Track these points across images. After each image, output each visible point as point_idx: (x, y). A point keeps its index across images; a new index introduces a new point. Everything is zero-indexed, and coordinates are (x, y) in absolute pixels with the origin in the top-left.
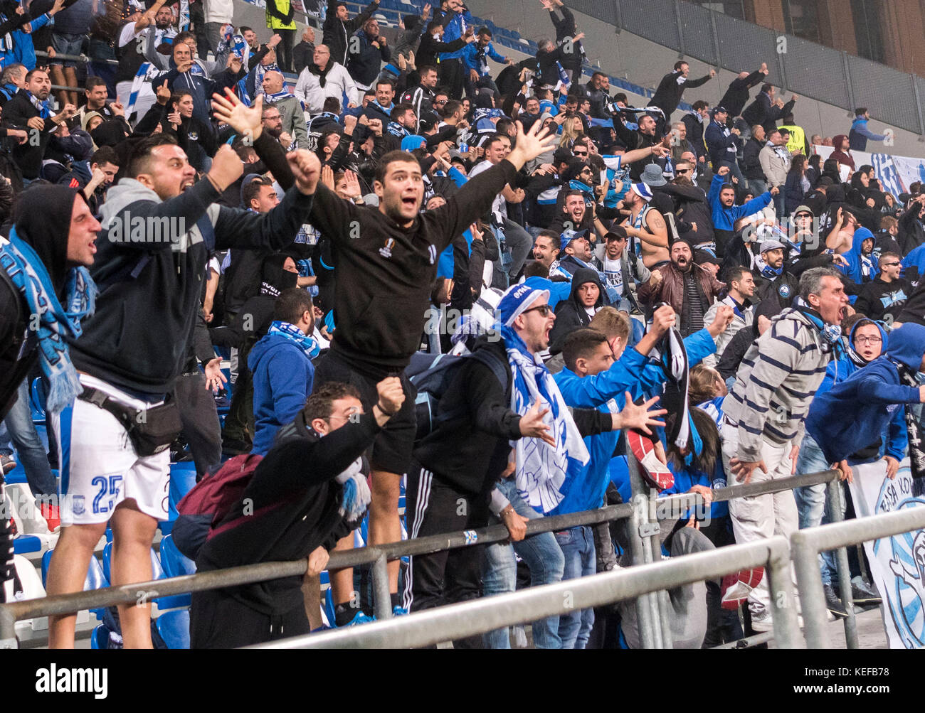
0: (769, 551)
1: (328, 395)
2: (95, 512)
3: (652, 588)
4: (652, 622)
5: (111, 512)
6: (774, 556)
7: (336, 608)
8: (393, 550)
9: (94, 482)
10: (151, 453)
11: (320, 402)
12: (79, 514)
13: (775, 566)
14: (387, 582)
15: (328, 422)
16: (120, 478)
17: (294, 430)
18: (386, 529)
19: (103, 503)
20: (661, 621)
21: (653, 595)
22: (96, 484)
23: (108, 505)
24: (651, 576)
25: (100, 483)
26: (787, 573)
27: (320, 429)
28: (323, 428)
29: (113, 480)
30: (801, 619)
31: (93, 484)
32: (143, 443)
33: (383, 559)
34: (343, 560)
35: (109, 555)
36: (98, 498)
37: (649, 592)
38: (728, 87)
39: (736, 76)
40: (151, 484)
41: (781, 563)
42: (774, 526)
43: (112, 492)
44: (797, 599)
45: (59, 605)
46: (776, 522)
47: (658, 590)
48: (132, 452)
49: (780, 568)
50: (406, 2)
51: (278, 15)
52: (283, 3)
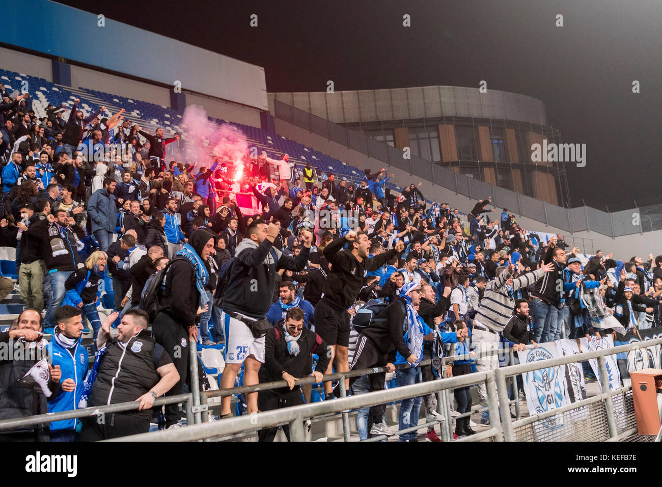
0: (487, 375)
2: (238, 359)
3: (443, 388)
4: (443, 403)
5: (244, 360)
6: (488, 378)
7: (326, 395)
8: (347, 375)
9: (237, 348)
10: (259, 337)
12: (231, 360)
13: (489, 381)
14: (345, 386)
16: (247, 347)
18: (344, 367)
19: (241, 356)
20: (447, 402)
21: (444, 391)
23: (242, 357)
24: (442, 384)
25: (239, 349)
26: (493, 384)
29: (244, 347)
30: (498, 402)
32: (256, 334)
33: (343, 378)
34: (329, 378)
35: (243, 375)
36: (239, 354)
37: (442, 390)
38: (474, 206)
39: (478, 202)
40: (259, 349)
41: (491, 380)
42: (490, 367)
43: (244, 352)
44: (497, 395)
45: (224, 392)
46: (491, 366)
47: (445, 389)
48: (252, 337)
49: (491, 382)
50: (354, 172)
51: (307, 177)
52: (309, 173)
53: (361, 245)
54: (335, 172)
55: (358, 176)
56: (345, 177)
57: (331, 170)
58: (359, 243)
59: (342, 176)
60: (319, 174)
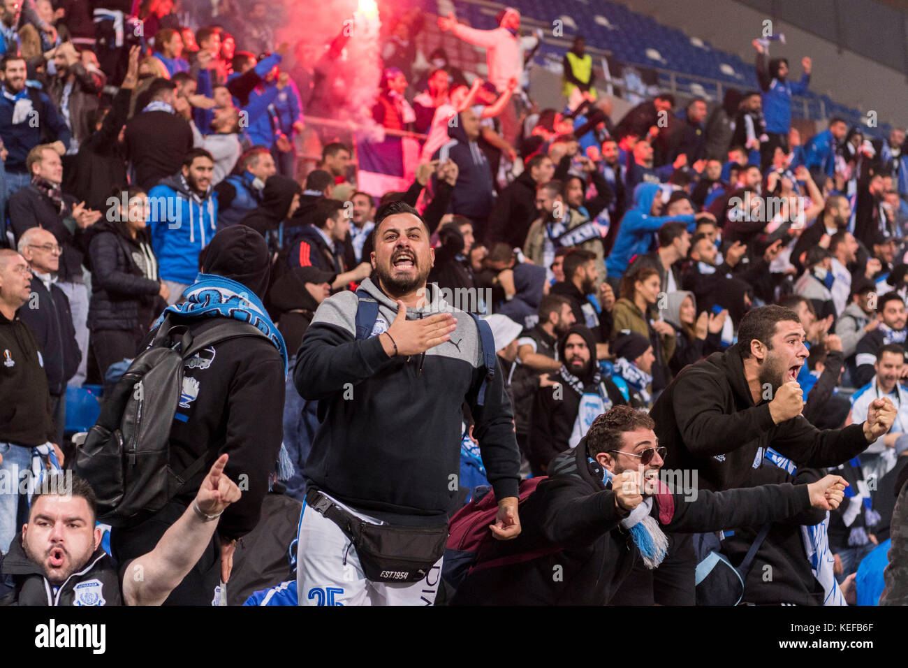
1: (616, 425)
9: (311, 596)
11: (606, 433)
15: (616, 458)
17: (574, 467)
22: (313, 597)
25: (316, 596)
27: (604, 464)
28: (609, 463)
29: (331, 592)
31: (310, 598)
50: (727, 70)
51: (576, 82)
52: (582, 68)
53: (773, 353)
54: (668, 67)
55: (739, 82)
56: (700, 83)
57: (655, 62)
58: (770, 347)
59: (688, 82)
60: (616, 72)
